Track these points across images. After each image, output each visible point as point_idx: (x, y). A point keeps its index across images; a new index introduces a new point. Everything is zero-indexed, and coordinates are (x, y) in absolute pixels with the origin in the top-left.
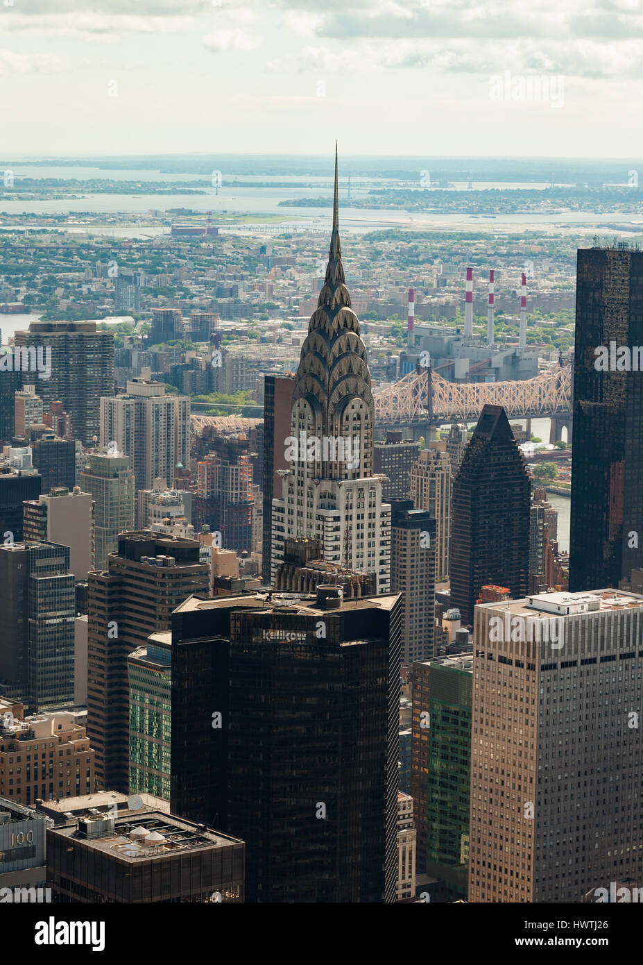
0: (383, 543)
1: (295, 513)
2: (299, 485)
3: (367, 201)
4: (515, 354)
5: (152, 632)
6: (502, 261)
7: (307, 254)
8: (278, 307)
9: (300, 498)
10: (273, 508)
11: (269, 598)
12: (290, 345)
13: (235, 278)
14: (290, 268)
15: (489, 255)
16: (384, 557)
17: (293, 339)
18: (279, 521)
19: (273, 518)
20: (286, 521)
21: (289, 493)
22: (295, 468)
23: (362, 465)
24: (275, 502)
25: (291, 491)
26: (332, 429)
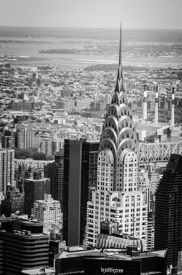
0: (143, 224)
1: (99, 208)
2: (101, 194)
3: (83, 51)
4: (169, 128)
5: (22, 269)
6: (155, 81)
7: (56, 77)
8: (44, 104)
9: (102, 201)
10: (88, 206)
11: (102, 251)
12: (53, 124)
13: (22, 89)
14: (49, 84)
15: (148, 79)
16: (144, 231)
17: (55, 120)
18: (90, 212)
19: (87, 211)
20: (94, 212)
21: (96, 198)
22: (100, 186)
23: (133, 184)
24: (89, 203)
25: (97, 198)
26: (118, 166)
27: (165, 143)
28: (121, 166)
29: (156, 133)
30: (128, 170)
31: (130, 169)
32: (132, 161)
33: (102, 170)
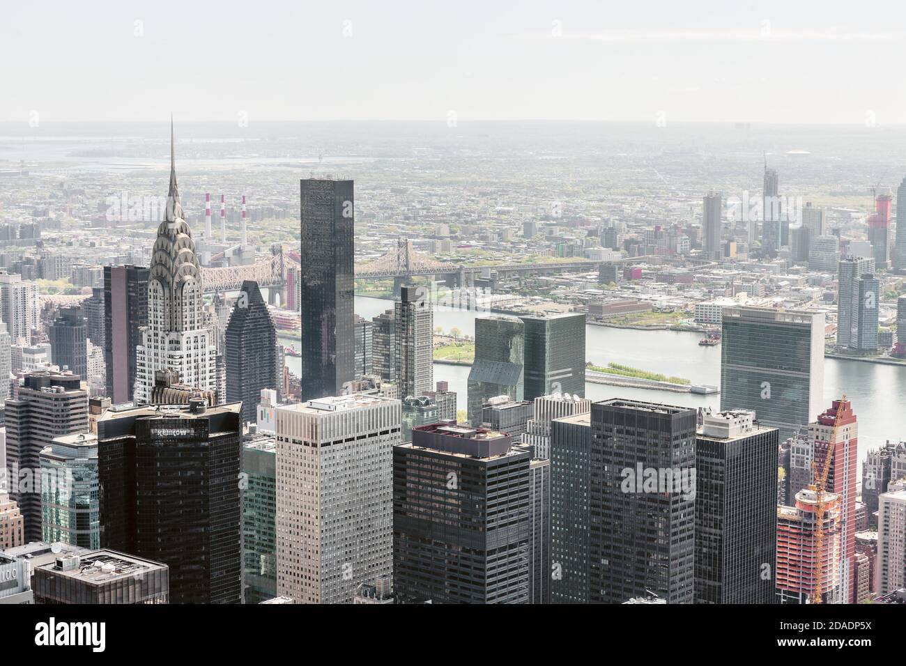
1: (153, 354)
2: (155, 336)
9: (156, 344)
10: (137, 352)
18: (141, 359)
19: (137, 358)
20: (146, 359)
22: (152, 325)
23: (196, 321)
24: (139, 348)
25: (149, 340)
26: (176, 299)
27: (235, 267)
28: (179, 299)
29: (224, 255)
30: (188, 304)
31: (191, 302)
32: (193, 291)
33: (154, 305)
